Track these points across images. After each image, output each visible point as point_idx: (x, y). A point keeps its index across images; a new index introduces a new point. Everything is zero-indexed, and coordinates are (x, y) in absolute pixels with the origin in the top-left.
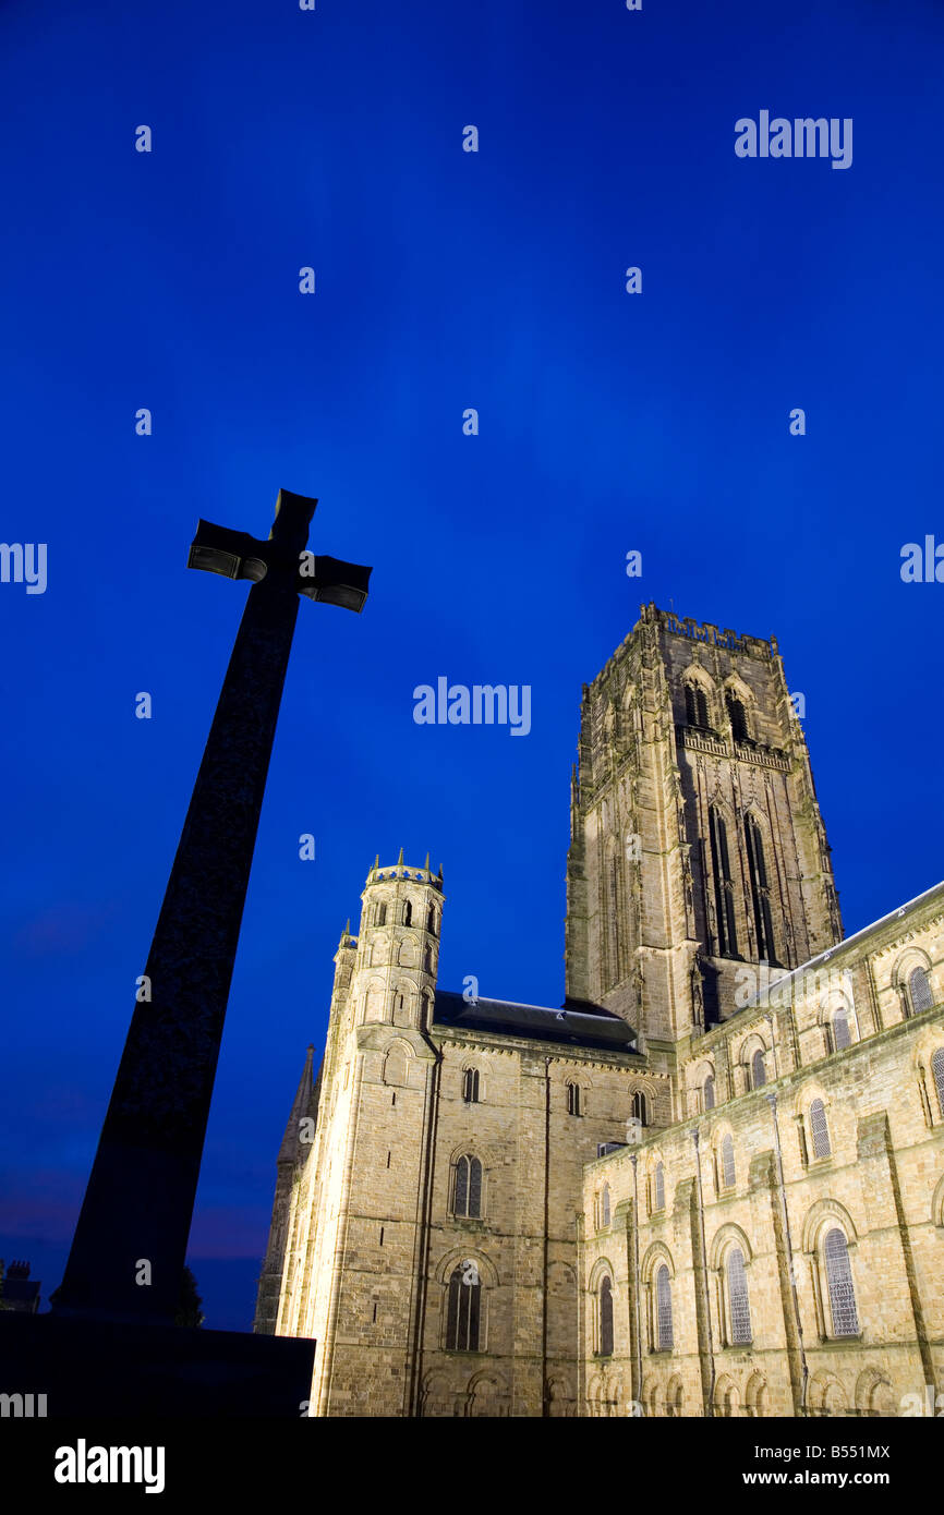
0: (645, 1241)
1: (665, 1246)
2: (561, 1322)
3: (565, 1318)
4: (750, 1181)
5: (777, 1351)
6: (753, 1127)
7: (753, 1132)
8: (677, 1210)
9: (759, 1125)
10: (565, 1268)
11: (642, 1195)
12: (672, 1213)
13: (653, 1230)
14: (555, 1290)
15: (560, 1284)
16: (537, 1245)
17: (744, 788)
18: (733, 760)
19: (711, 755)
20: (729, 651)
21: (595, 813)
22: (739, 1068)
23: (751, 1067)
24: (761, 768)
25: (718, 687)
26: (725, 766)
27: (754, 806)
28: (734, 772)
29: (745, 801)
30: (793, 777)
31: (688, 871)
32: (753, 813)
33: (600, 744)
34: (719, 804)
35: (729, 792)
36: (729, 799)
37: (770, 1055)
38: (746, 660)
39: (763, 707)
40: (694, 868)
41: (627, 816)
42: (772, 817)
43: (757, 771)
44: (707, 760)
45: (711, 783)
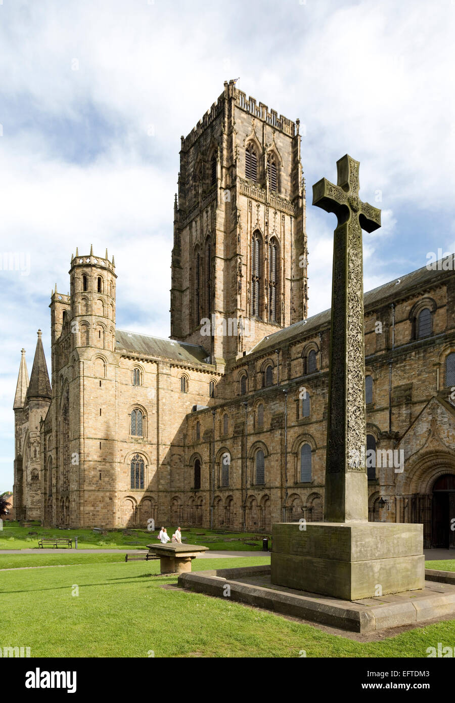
0: (218, 446)
1: (227, 449)
2: (177, 477)
3: (179, 476)
4: (271, 424)
5: (277, 488)
6: (274, 403)
7: (274, 405)
8: (235, 435)
9: (278, 402)
10: (178, 456)
11: (217, 428)
12: (232, 436)
13: (222, 442)
14: (175, 465)
15: (177, 463)
16: (167, 448)
17: (271, 224)
18: (266, 204)
19: (256, 201)
20: (272, 127)
21: (188, 228)
22: (260, 374)
23: (266, 374)
24: (281, 212)
25: (264, 153)
26: (262, 207)
27: (274, 234)
28: (267, 213)
29: (270, 232)
30: (296, 218)
31: (240, 271)
32: (274, 239)
33: (191, 182)
34: (257, 232)
35: (263, 225)
36: (263, 230)
37: (276, 369)
38: (281, 135)
39: (286, 171)
40: (243, 268)
41: (208, 233)
42: (282, 242)
43: (278, 213)
44: (254, 203)
45: (255, 218)
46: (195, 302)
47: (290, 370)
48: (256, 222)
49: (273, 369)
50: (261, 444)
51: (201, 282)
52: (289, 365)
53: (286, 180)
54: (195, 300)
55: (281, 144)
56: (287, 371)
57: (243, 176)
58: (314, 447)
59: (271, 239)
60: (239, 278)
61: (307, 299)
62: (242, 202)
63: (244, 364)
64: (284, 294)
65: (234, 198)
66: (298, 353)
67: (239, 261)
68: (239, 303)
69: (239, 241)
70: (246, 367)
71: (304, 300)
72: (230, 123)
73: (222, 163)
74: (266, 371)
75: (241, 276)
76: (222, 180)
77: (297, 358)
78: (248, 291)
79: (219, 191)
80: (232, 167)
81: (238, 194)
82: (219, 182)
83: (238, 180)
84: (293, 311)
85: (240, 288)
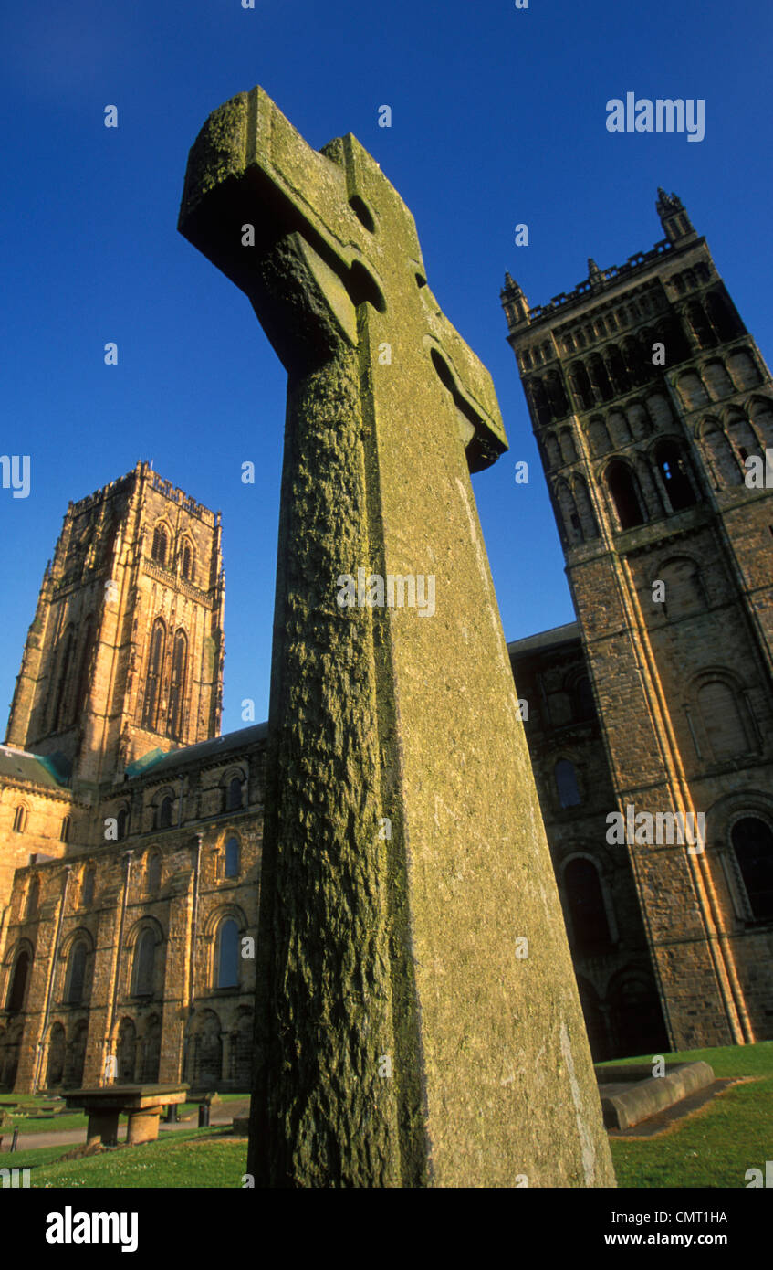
0: (69, 927)
6: (179, 853)
7: (179, 856)
17: (179, 612)
18: (177, 591)
19: (163, 585)
20: (189, 513)
22: (150, 808)
23: (160, 809)
24: (193, 601)
25: (177, 537)
26: (170, 594)
27: (182, 626)
28: (175, 600)
29: (178, 621)
30: (212, 611)
31: (133, 663)
32: (181, 630)
34: (160, 619)
35: (169, 614)
36: (167, 618)
38: (199, 522)
39: (202, 559)
40: (137, 661)
41: (90, 612)
42: (192, 636)
43: (190, 602)
44: (159, 587)
45: (159, 603)
46: (54, 697)
47: (200, 805)
48: (160, 608)
49: (171, 802)
50: (151, 921)
52: (199, 797)
53: (201, 568)
54: (55, 694)
55: (199, 532)
56: (194, 805)
57: (149, 556)
58: (244, 924)
59: (177, 631)
60: (130, 673)
61: (221, 709)
62: (144, 582)
63: (124, 793)
64: (189, 700)
65: (134, 577)
66: (215, 781)
67: (133, 651)
68: (126, 705)
69: (136, 627)
70: (128, 798)
71: (218, 710)
72: (140, 500)
73: (123, 537)
74: (160, 804)
75: (134, 670)
76: (120, 555)
77: (212, 788)
78: (140, 690)
79: (115, 565)
80: (137, 542)
81: (140, 573)
82: (117, 557)
83: (142, 558)
85: (130, 685)
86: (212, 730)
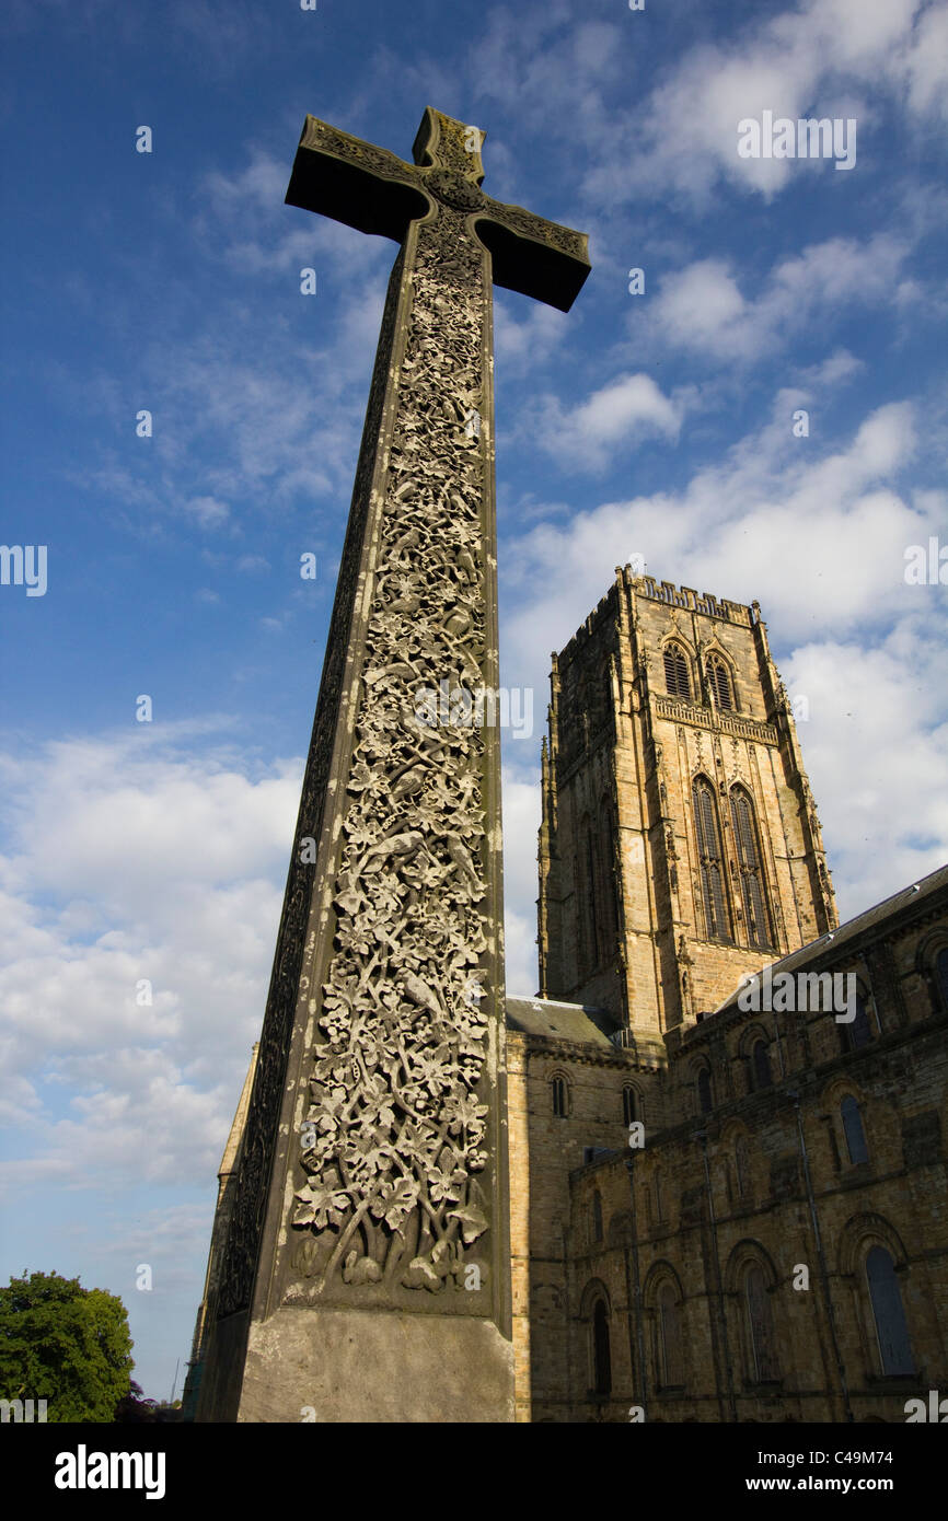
0: (646, 1259)
1: (670, 1266)
2: (550, 1355)
3: (554, 1351)
4: (772, 1190)
5: (816, 1394)
6: (772, 1128)
7: (772, 1134)
8: (685, 1223)
9: (779, 1126)
10: (551, 1291)
11: (641, 1206)
12: (678, 1226)
13: (655, 1247)
14: (542, 1317)
15: (545, 1310)
16: (521, 1265)
17: (728, 761)
18: (716, 731)
19: (693, 727)
20: (709, 617)
21: (568, 787)
22: (738, 1062)
23: (752, 1060)
24: (746, 740)
25: (699, 655)
26: (707, 738)
27: (738, 779)
28: (717, 744)
29: (729, 775)
30: (779, 750)
31: (672, 848)
32: (738, 787)
33: (571, 715)
34: (702, 778)
35: (712, 765)
36: (712, 773)
37: (774, 1046)
38: (728, 626)
39: (745, 676)
40: (679, 845)
41: (604, 791)
42: (757, 791)
43: (741, 743)
44: (689, 731)
45: (693, 755)
46: (588, 920)
47: (807, 1047)
48: (698, 761)
49: (767, 1046)
50: (752, 1248)
51: (596, 880)
52: (804, 1034)
53: (747, 690)
54: (587, 915)
55: (731, 640)
56: (800, 1049)
57: (664, 692)
58: (900, 1253)
59: (732, 788)
60: (670, 863)
61: (831, 893)
62: (663, 730)
63: (699, 1043)
64: (777, 888)
65: (647, 727)
67: (668, 830)
68: (675, 911)
69: (664, 796)
70: (705, 1049)
71: (825, 895)
72: (631, 619)
73: (620, 676)
74: (751, 1052)
75: (675, 858)
76: (622, 702)
77: (820, 1017)
78: (695, 886)
79: (618, 717)
80: (641, 676)
81: (653, 719)
82: (617, 704)
83: (652, 696)
84: (803, 921)
85: (675, 880)
86: (823, 928)
